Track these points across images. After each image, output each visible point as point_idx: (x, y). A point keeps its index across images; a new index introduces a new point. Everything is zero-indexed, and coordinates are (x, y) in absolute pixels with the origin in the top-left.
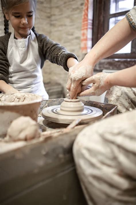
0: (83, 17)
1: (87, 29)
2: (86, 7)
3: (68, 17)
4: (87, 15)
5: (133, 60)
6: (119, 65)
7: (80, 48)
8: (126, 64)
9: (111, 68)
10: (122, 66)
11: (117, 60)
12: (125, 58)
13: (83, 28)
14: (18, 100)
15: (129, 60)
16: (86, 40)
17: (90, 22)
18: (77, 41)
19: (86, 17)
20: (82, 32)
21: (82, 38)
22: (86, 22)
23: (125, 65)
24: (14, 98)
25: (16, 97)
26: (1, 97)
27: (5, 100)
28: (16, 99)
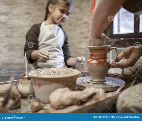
0: (91, 6)
3: (77, 6)
5: (137, 38)
6: (125, 44)
8: (131, 42)
10: (127, 44)
11: (122, 39)
14: (54, 74)
15: (133, 39)
18: (86, 25)
19: (93, 5)
24: (51, 72)
25: (52, 72)
26: (40, 72)
27: (44, 74)
28: (52, 73)
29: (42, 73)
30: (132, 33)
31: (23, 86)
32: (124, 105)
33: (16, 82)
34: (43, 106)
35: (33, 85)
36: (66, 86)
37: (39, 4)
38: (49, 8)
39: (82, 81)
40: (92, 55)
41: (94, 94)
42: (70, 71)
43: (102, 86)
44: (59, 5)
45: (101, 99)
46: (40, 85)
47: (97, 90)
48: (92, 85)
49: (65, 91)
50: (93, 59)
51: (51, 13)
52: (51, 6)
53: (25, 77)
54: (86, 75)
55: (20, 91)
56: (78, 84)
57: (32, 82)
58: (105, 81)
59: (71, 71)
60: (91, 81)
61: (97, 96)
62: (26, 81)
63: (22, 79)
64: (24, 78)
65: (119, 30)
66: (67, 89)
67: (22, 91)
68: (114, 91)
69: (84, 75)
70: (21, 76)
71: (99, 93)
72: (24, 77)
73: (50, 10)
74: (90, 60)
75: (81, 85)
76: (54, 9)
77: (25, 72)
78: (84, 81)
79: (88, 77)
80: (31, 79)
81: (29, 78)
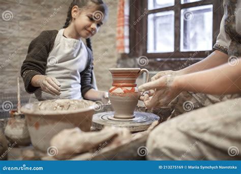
0: (118, 13)
1: (123, 26)
2: (122, 2)
4: (123, 11)
6: (162, 66)
7: (115, 47)
8: (170, 64)
9: (153, 69)
10: (166, 67)
11: (159, 59)
12: (168, 57)
13: (118, 25)
14: (61, 108)
15: (173, 59)
16: (123, 37)
17: (127, 18)
18: (111, 39)
19: (122, 12)
20: (117, 29)
21: (117, 35)
22: (122, 19)
23: (169, 66)
24: (56, 106)
25: (58, 105)
26: (40, 105)
27: (45, 109)
28: (58, 107)
29: (42, 107)
30: (172, 53)
31: (12, 128)
32: (155, 146)
33: (3, 121)
34: (42, 157)
35: (28, 125)
36: (76, 126)
37: (44, 5)
38: (73, 11)
39: (102, 117)
40: (115, 82)
41: (115, 136)
42: (83, 103)
43: (128, 124)
44: (88, 8)
45: (124, 142)
46: (37, 126)
47: (119, 130)
48: (114, 123)
49: (74, 133)
50: (117, 87)
51: (75, 19)
52: (75, 9)
53: (16, 113)
54: (109, 109)
55: (9, 136)
56: (95, 122)
57: (26, 122)
58: (134, 117)
59: (86, 104)
60: (114, 117)
61: (119, 139)
62: (18, 121)
63: (11, 117)
64: (15, 116)
65: (155, 48)
66: (77, 130)
67: (11, 135)
68: (144, 131)
69: (105, 110)
70: (10, 112)
71: (122, 133)
72: (14, 114)
73: (74, 15)
74: (113, 87)
75: (100, 123)
76: (80, 13)
77: (18, 106)
78: (105, 118)
79: (111, 112)
80: (26, 117)
81: (22, 116)
